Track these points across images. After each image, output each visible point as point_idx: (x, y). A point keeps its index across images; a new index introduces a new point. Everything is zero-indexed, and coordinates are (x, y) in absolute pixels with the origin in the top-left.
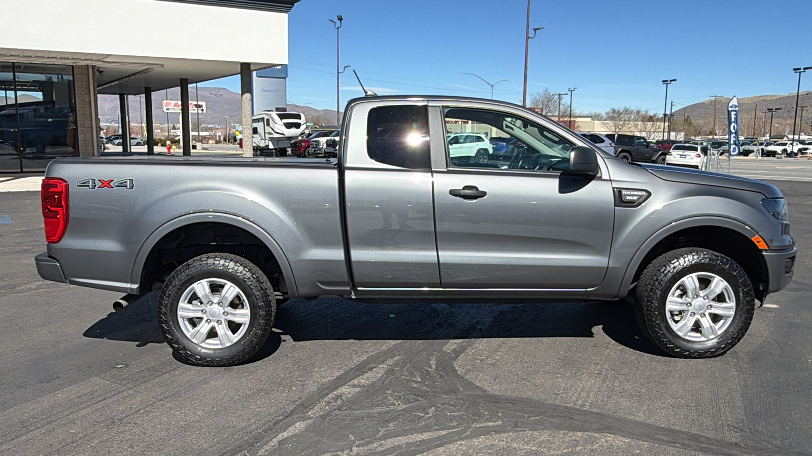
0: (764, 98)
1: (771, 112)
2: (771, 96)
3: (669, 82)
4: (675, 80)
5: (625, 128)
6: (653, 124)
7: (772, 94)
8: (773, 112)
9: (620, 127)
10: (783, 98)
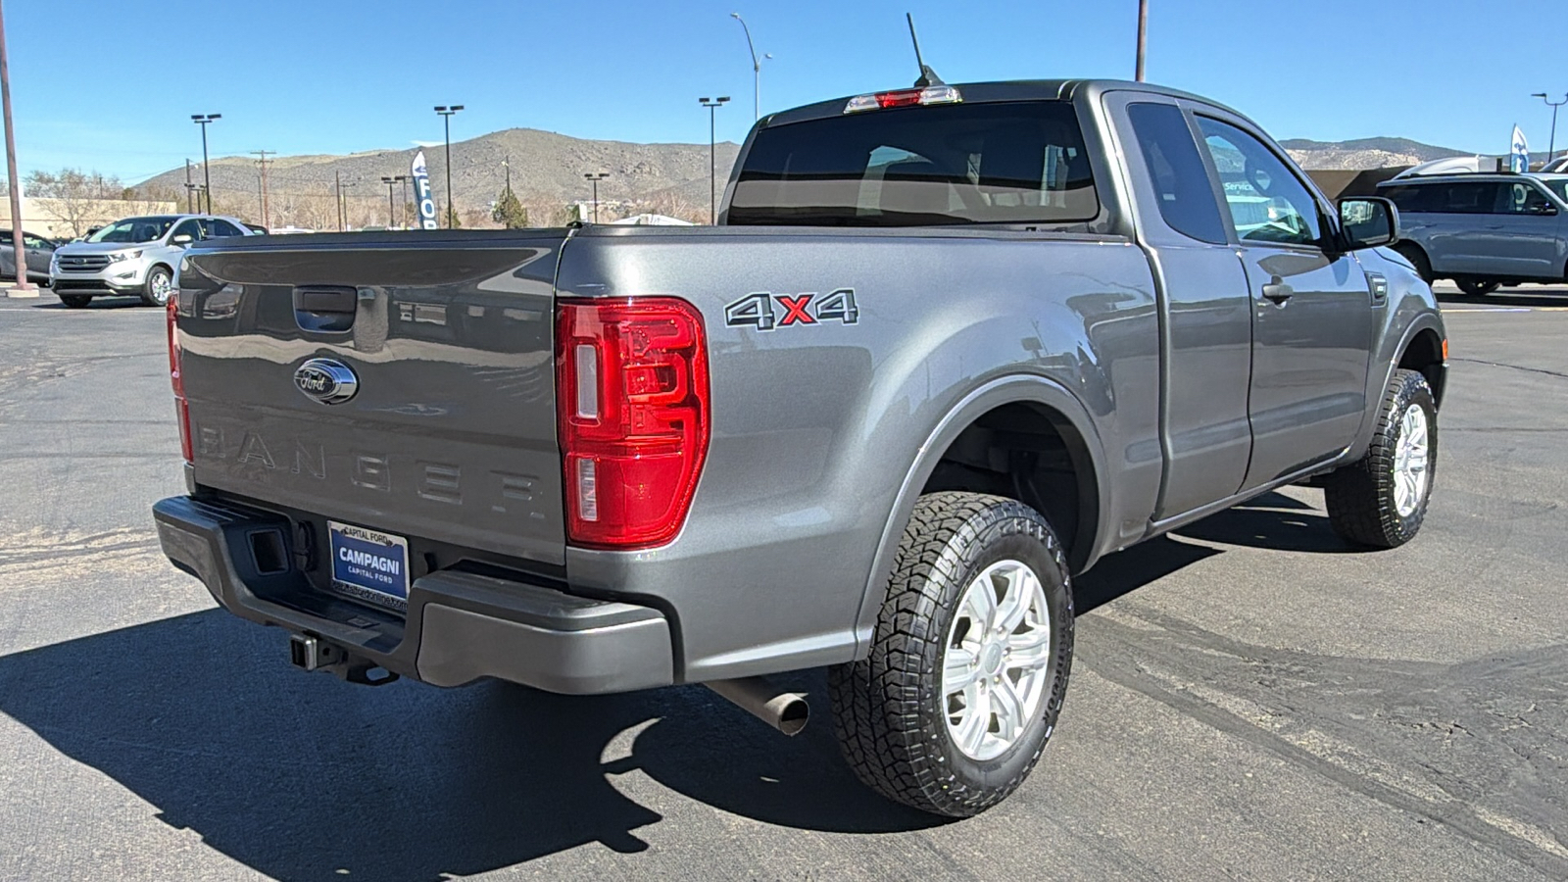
0: (310, 160)
1: (388, 185)
2: (321, 157)
3: (206, 119)
4: (219, 116)
5: (92, 212)
6: (150, 205)
7: (323, 153)
8: (393, 185)
9: (81, 211)
10: (341, 160)
